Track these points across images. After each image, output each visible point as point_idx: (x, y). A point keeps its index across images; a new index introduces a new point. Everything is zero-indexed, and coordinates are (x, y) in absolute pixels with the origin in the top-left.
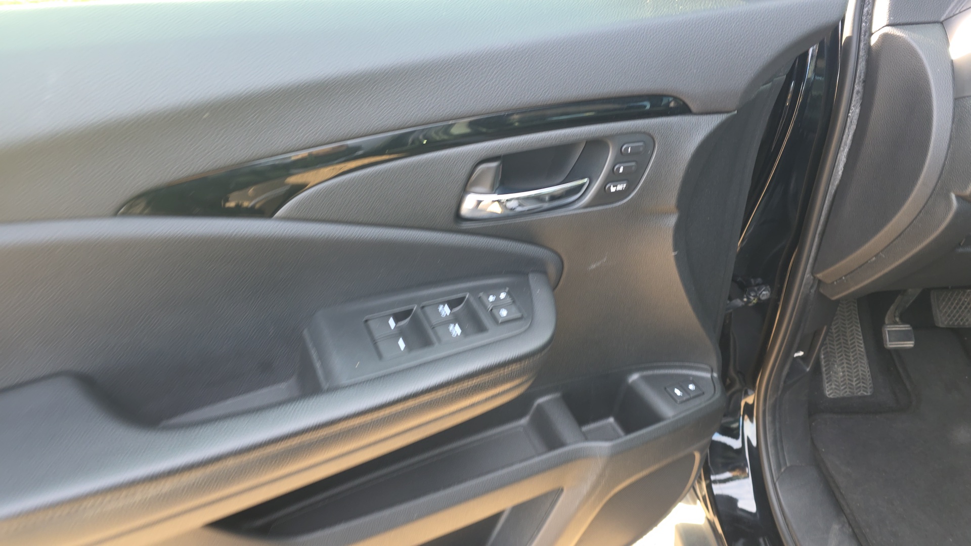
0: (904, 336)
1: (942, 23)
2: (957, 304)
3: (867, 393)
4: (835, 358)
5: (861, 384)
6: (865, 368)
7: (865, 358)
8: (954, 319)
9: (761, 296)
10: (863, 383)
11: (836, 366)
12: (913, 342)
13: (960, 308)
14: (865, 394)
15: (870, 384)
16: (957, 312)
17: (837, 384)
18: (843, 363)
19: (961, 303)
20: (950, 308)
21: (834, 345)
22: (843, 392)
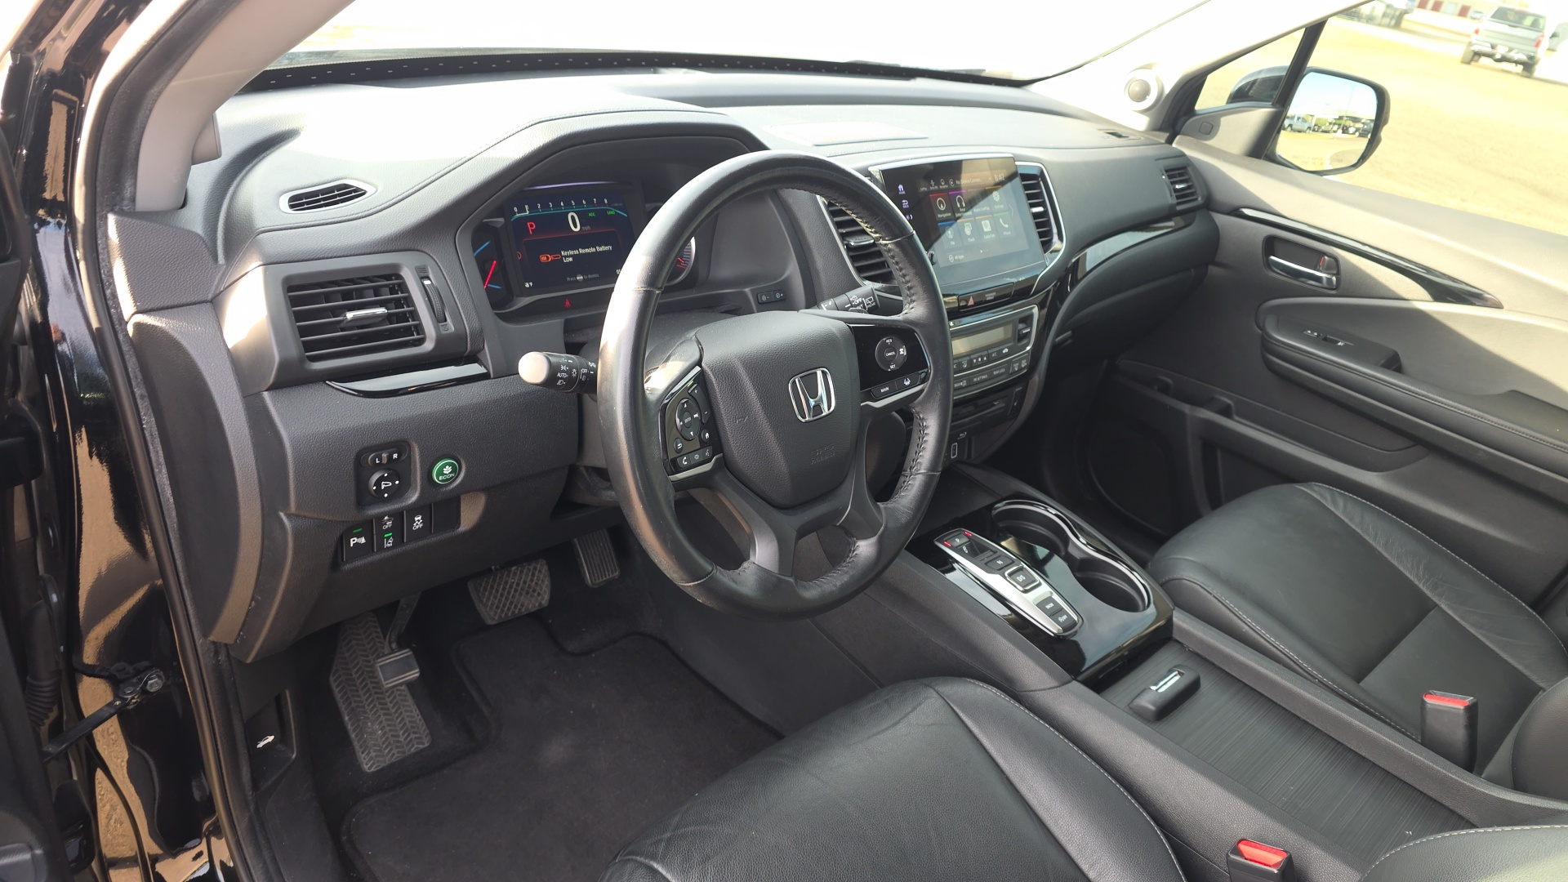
0: (405, 666)
1: (211, 302)
2: (504, 589)
3: (424, 744)
4: (367, 713)
5: (413, 736)
6: (412, 712)
7: (409, 697)
8: (506, 609)
9: (148, 687)
10: (414, 733)
11: (369, 724)
12: (418, 670)
13: (509, 593)
14: (421, 746)
15: (424, 731)
16: (507, 599)
17: (378, 748)
18: (379, 716)
19: (508, 586)
20: (495, 597)
21: (359, 696)
22: (390, 756)
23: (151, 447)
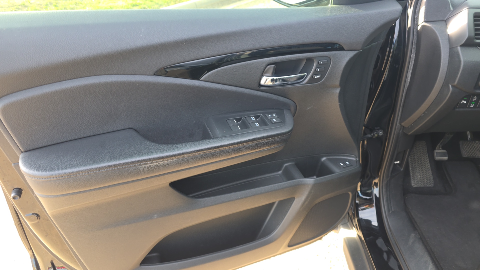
0: (443, 155)
1: (445, 21)
2: (472, 147)
3: (431, 185)
4: (417, 169)
5: (429, 182)
6: (430, 174)
7: (430, 170)
8: (471, 154)
9: (379, 134)
10: (429, 181)
11: (417, 173)
12: (447, 158)
13: (473, 149)
14: (430, 186)
15: (433, 182)
16: (472, 150)
17: (417, 181)
18: (420, 172)
19: (474, 147)
20: (468, 149)
21: (416, 164)
22: (420, 185)
23: (410, 63)
